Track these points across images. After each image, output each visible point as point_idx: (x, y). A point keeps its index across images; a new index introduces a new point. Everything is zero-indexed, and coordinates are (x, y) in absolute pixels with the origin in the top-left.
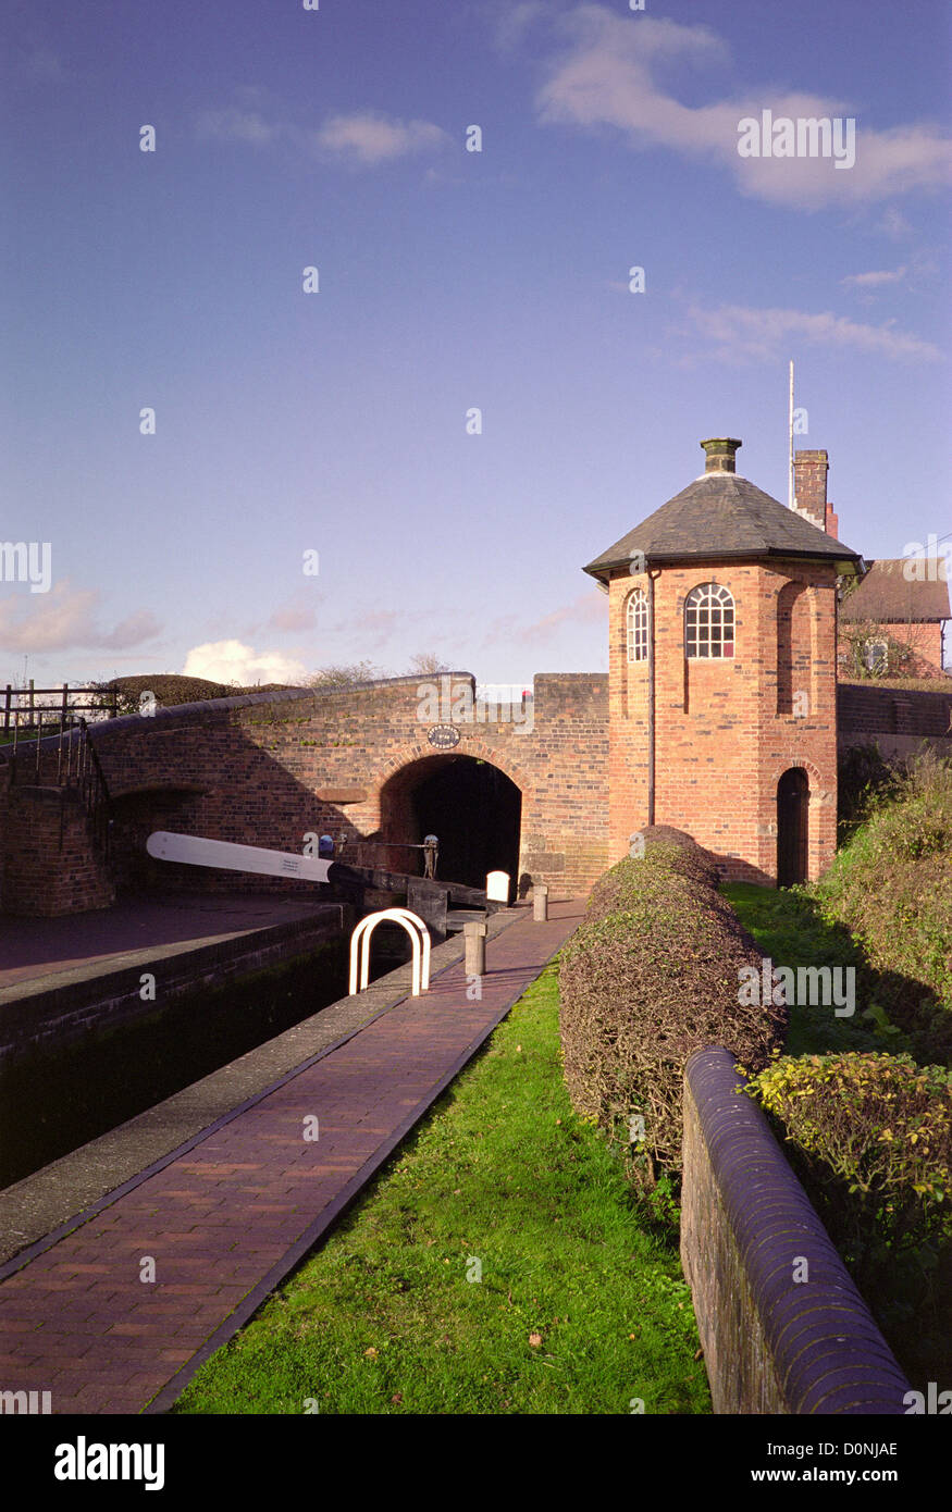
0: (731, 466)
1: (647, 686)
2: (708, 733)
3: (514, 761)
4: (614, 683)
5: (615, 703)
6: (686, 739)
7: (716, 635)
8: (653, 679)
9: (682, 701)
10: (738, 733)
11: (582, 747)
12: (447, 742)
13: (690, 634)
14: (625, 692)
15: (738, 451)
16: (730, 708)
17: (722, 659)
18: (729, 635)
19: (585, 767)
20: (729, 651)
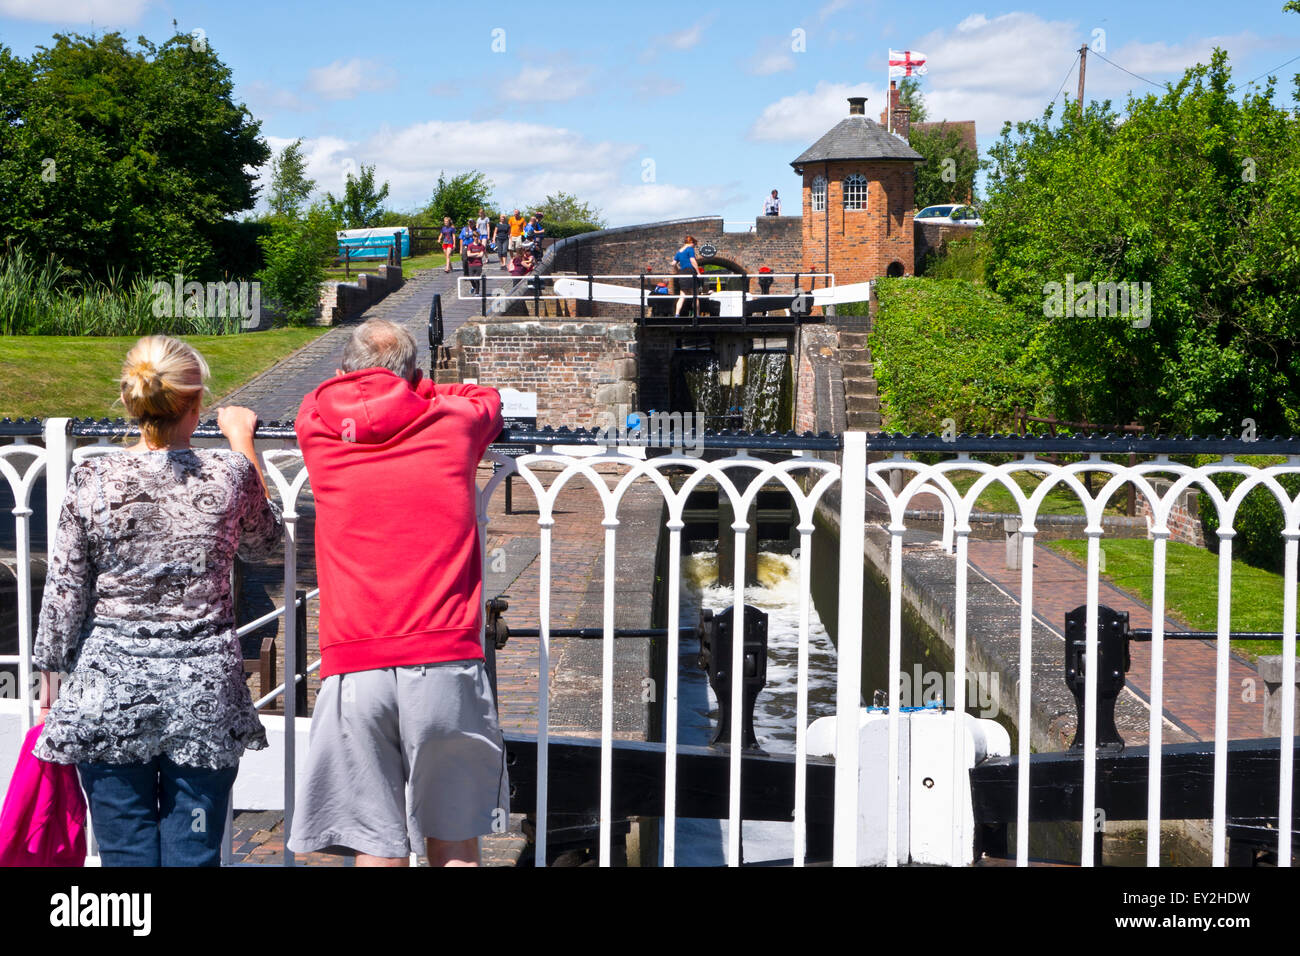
0: (862, 111)
1: (824, 223)
2: (854, 246)
3: (746, 263)
4: (806, 221)
5: (806, 232)
6: (843, 249)
7: (858, 198)
8: (827, 220)
9: (841, 230)
10: (869, 245)
11: (782, 254)
12: (710, 253)
13: (846, 197)
14: (811, 226)
15: (866, 102)
16: (865, 234)
17: (861, 209)
18: (864, 197)
19: (784, 265)
20: (864, 206)
